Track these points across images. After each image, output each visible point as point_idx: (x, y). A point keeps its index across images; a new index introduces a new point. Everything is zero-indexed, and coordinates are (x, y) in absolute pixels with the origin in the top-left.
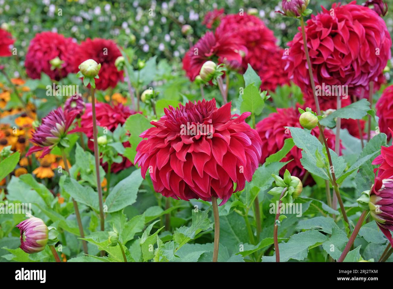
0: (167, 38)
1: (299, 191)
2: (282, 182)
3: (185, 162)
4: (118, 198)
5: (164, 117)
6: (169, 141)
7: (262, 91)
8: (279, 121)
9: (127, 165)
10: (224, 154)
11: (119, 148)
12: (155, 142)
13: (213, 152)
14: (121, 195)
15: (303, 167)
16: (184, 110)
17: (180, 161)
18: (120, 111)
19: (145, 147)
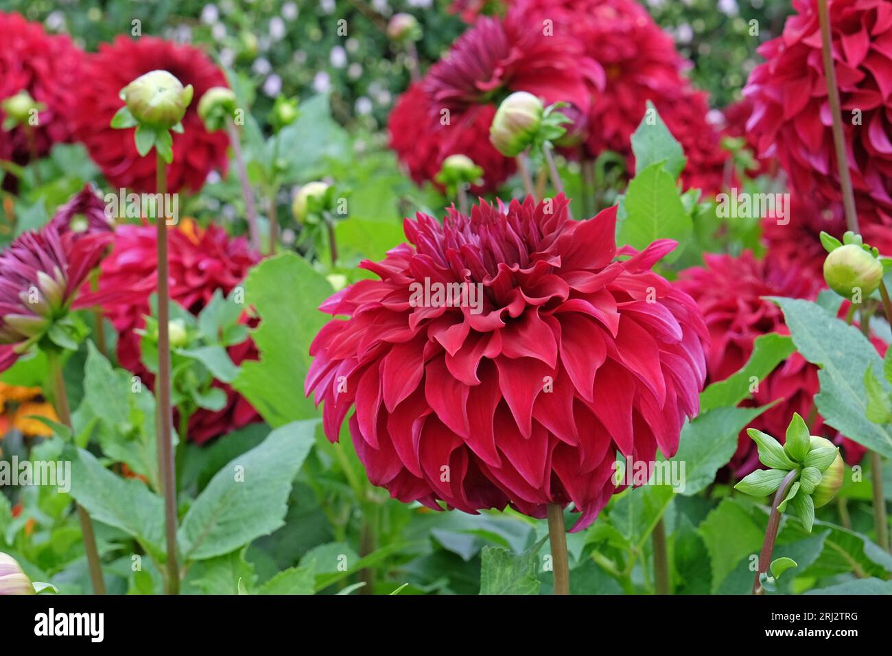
0: (338, 57)
1: (835, 483)
2: (781, 453)
3: (473, 389)
4: (226, 514)
5: (398, 250)
6: (425, 320)
7: (685, 190)
8: (712, 291)
9: (240, 418)
10: (598, 365)
11: (217, 364)
12: (375, 323)
13: (563, 357)
14: (234, 504)
15: (824, 420)
16: (467, 228)
17: (457, 382)
18: (219, 250)
19: (340, 341)
